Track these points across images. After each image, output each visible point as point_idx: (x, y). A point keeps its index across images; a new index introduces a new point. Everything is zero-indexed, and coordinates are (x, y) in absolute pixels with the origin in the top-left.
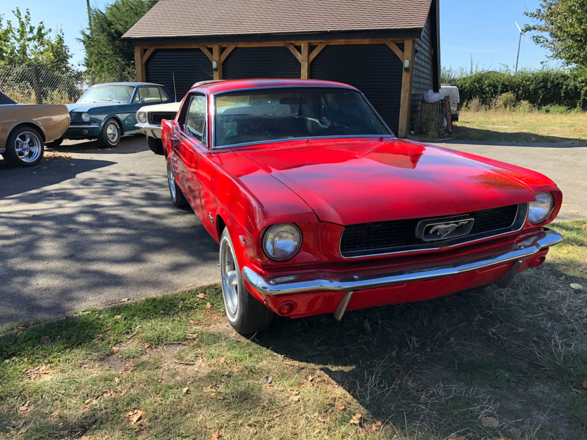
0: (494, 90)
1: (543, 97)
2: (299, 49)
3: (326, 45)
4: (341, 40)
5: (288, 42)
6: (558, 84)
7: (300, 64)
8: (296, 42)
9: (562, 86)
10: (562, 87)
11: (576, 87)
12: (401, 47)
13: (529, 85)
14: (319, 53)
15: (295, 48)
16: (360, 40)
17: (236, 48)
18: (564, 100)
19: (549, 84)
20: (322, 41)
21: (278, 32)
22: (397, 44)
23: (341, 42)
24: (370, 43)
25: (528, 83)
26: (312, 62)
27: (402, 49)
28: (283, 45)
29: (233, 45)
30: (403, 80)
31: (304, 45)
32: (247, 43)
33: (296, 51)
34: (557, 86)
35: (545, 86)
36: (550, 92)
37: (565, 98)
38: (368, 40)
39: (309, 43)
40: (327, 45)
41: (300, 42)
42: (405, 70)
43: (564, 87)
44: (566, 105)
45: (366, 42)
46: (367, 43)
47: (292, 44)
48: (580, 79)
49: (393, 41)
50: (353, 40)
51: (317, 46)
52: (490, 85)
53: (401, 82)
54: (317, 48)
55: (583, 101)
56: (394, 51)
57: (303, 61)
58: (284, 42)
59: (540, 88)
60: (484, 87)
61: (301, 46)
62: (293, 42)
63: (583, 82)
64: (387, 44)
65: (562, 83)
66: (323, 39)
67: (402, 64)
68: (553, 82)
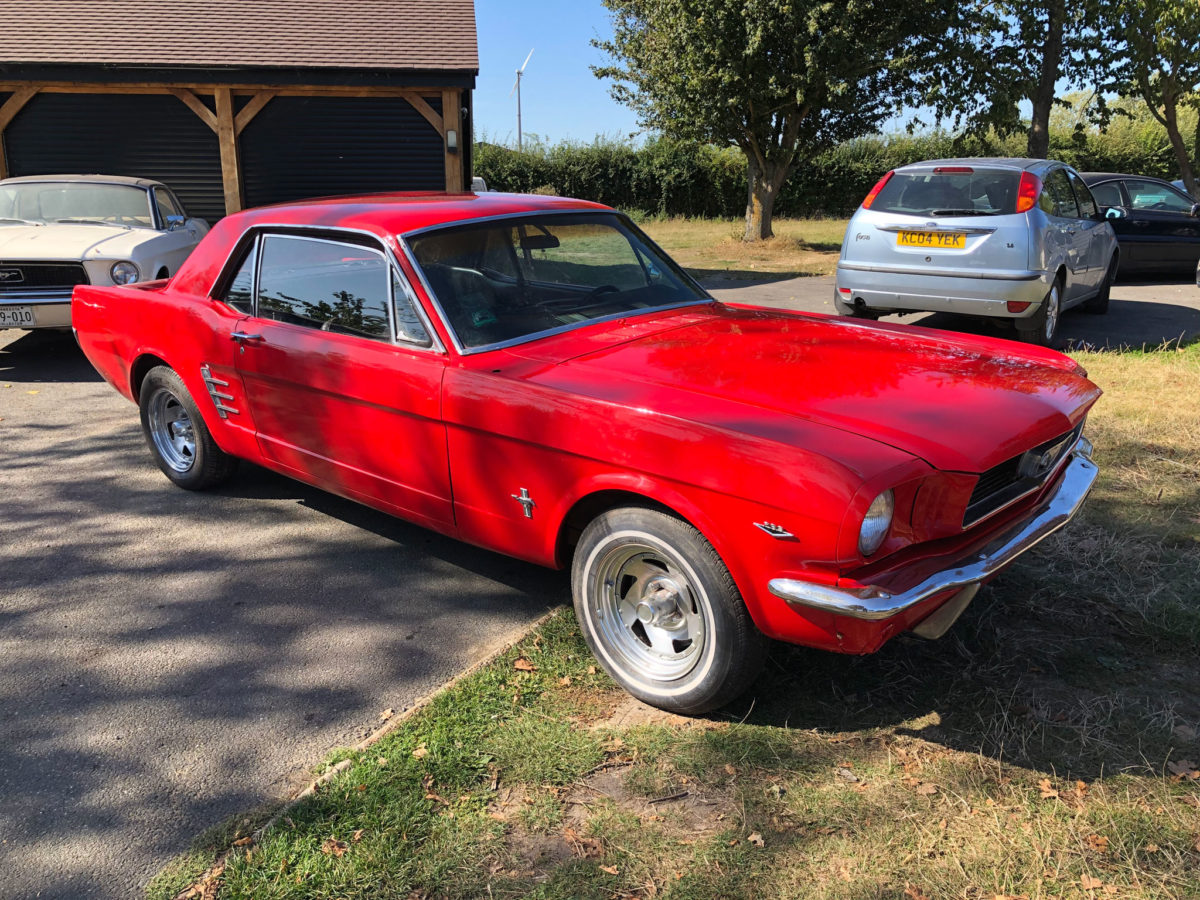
0: (521, 182)
1: (604, 194)
2: (209, 102)
3: (272, 96)
4: (307, 87)
5: (180, 86)
6: (624, 170)
7: (216, 137)
8: (200, 86)
9: (632, 173)
10: (631, 176)
11: (653, 176)
12: (437, 105)
13: (579, 172)
14: (259, 112)
15: (199, 102)
16: (347, 89)
17: (38, 95)
18: (638, 198)
19: (610, 170)
20: (264, 87)
21: (154, 61)
22: (428, 100)
23: (308, 90)
24: (371, 95)
25: (578, 168)
26: (243, 131)
27: (439, 110)
28: (167, 92)
29: (29, 87)
30: (447, 173)
31: (220, 94)
32: (69, 84)
33: (202, 106)
34: (623, 174)
35: (604, 175)
36: (613, 185)
37: (638, 195)
38: (366, 89)
39: (231, 90)
40: (275, 97)
41: (211, 86)
42: (449, 151)
43: (635, 176)
44: (641, 208)
45: (363, 92)
46: (363, 94)
47: (190, 90)
48: (656, 162)
49: (418, 93)
50: (334, 88)
51: (253, 97)
52: (512, 173)
53: (444, 175)
54: (252, 102)
55: (666, 200)
56: (423, 114)
57: (222, 129)
58: (169, 85)
59: (597, 178)
60: (504, 175)
61: (213, 97)
62: (191, 86)
63: (662, 167)
64: (407, 99)
65: (630, 170)
66: (265, 83)
67: (440, 140)
68: (616, 166)
